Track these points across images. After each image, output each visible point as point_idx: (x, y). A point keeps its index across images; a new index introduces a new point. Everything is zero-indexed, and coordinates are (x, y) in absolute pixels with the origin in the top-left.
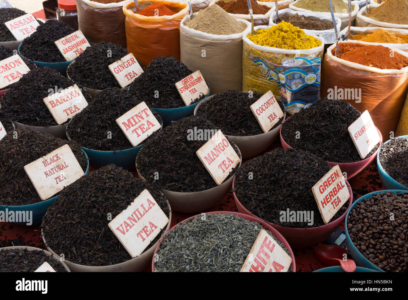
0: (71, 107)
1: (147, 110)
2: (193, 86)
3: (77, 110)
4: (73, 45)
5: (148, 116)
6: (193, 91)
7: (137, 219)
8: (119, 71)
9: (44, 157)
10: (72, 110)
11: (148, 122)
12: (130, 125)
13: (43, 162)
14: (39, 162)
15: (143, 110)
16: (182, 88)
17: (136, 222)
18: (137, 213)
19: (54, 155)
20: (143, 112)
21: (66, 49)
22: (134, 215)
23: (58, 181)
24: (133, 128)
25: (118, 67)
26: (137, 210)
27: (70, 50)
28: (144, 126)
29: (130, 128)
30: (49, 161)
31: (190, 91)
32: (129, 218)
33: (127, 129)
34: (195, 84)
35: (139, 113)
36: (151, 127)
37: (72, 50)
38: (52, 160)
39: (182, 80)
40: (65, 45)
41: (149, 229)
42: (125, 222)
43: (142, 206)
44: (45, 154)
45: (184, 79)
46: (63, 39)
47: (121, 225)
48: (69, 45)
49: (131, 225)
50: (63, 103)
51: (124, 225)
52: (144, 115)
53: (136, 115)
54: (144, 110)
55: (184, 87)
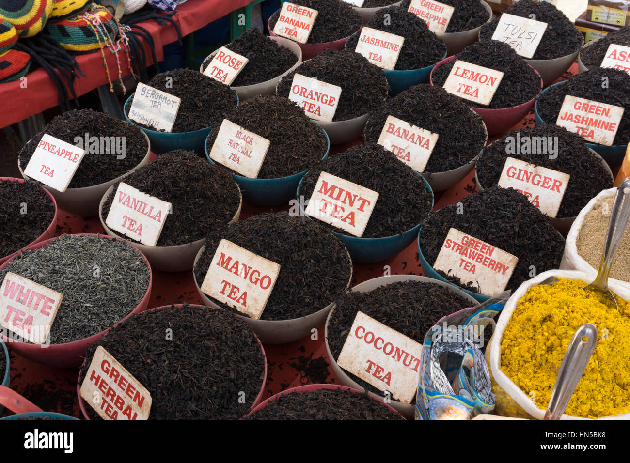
0: (404, 150)
1: (369, 204)
2: (477, 261)
3: (406, 158)
4: (588, 118)
5: (361, 209)
6: (466, 265)
7: (137, 208)
8: (516, 176)
9: (243, 129)
10: (401, 153)
11: (352, 214)
12: (330, 192)
13: (238, 131)
14: (236, 128)
15: (363, 199)
16: (455, 244)
17: (135, 209)
18: (143, 205)
19: (251, 137)
20: (361, 201)
21: (571, 115)
22: (139, 203)
23: (232, 158)
24: (327, 197)
25: (520, 170)
26: (146, 205)
27: (575, 121)
28: (341, 211)
29: (325, 194)
30: (242, 136)
31: (463, 261)
32: (134, 199)
33: (320, 191)
34: (483, 264)
35: (355, 196)
36: (348, 222)
37: (578, 122)
38: (245, 138)
39: (466, 235)
40: (575, 108)
41: (136, 227)
42: (129, 197)
43: (152, 208)
44: (245, 128)
45: (472, 238)
46: (583, 101)
47: (125, 195)
48: (582, 113)
49: (130, 205)
50: (401, 137)
51: (126, 197)
52: (357, 204)
53: (349, 194)
54: (364, 201)
55: (459, 245)
